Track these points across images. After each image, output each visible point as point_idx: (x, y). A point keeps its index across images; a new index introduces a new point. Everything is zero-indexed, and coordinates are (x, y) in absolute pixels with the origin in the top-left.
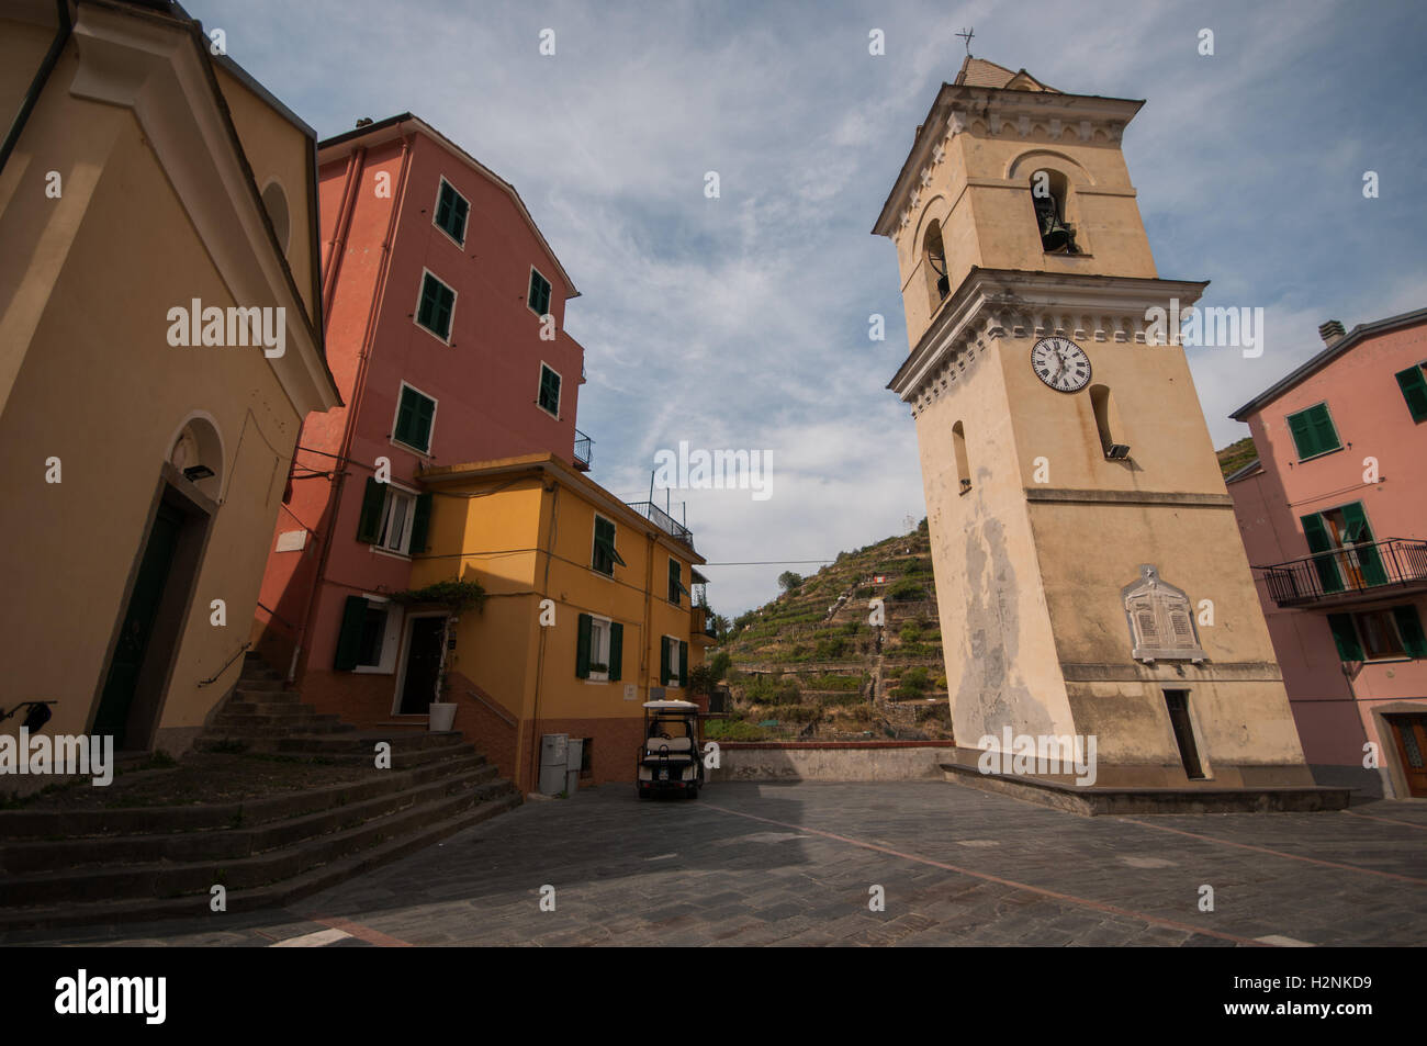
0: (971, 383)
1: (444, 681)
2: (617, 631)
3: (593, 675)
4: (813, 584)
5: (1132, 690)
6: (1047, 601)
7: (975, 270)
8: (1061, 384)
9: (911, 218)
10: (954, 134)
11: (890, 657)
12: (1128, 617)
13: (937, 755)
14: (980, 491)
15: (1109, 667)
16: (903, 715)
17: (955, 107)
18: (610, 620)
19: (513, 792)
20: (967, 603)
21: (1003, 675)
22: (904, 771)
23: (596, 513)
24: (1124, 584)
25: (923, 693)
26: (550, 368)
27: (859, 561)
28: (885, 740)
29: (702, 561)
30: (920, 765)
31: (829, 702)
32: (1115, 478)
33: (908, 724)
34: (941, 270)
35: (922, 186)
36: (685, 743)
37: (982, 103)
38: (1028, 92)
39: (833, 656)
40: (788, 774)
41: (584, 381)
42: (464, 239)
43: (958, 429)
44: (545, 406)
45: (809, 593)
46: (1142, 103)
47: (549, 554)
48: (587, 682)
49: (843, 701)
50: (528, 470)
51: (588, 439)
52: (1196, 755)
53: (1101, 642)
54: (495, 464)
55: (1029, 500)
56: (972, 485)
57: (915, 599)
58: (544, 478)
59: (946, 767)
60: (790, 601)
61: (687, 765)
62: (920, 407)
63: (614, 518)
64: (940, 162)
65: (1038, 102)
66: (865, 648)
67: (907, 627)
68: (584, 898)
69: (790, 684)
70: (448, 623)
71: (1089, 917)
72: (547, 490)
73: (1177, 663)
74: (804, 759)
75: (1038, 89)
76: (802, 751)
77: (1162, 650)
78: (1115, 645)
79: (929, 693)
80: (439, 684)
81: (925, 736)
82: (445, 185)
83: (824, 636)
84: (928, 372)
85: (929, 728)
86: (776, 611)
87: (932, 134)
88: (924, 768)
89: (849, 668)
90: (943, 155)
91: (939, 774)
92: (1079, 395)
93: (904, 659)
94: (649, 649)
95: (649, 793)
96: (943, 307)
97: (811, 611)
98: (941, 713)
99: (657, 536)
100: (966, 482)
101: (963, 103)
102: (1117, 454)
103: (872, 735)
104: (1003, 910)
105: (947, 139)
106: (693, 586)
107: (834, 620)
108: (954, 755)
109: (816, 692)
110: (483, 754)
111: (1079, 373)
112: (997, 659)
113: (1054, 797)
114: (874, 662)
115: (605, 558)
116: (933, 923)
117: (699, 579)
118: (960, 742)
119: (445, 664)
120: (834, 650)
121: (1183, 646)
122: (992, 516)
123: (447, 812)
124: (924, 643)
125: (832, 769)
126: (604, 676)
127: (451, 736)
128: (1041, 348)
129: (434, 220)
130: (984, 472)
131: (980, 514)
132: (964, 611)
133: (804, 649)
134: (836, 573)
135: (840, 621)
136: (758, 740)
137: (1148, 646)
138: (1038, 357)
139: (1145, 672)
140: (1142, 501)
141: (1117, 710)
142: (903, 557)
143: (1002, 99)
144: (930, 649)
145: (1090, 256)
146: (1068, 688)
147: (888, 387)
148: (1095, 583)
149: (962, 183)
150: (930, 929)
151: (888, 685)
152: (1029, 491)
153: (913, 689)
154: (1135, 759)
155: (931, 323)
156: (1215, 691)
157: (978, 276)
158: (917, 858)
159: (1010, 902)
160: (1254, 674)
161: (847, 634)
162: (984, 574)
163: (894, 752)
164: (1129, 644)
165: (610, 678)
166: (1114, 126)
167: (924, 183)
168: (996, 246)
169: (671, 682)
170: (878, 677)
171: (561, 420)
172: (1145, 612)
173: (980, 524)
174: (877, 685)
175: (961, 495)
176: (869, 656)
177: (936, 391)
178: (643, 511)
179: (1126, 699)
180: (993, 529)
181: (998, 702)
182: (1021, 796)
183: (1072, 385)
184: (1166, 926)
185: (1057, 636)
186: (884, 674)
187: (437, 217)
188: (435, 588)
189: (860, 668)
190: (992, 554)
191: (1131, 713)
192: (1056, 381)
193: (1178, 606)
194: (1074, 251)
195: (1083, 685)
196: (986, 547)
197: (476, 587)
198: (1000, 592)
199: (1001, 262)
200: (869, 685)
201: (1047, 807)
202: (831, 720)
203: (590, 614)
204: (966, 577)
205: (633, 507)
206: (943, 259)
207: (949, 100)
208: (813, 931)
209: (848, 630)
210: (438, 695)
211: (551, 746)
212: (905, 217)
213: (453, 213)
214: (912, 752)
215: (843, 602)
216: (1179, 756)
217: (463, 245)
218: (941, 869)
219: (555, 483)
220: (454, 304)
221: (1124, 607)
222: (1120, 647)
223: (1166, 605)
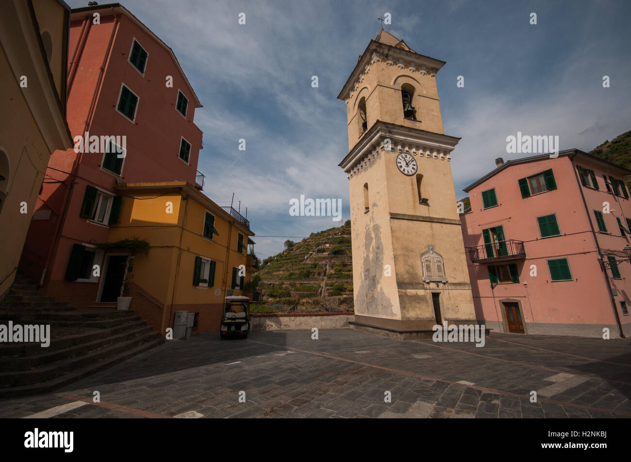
0: (373, 167)
1: (126, 286)
2: (213, 264)
3: (201, 284)
4: (299, 246)
5: (421, 292)
6: (394, 258)
7: (378, 121)
8: (406, 172)
9: (354, 94)
10: (374, 62)
11: (329, 278)
12: (422, 265)
13: (347, 318)
14: (373, 212)
15: (413, 283)
16: (333, 302)
17: (375, 51)
18: (210, 260)
19: (160, 338)
20: (364, 258)
21: (375, 287)
22: (334, 325)
23: (206, 210)
24: (422, 252)
25: (342, 293)
26: (186, 140)
27: (319, 237)
28: (326, 313)
29: (253, 235)
30: (340, 322)
31: (303, 296)
32: (422, 211)
33: (334, 306)
34: (364, 118)
35: (359, 82)
36: (243, 314)
37: (386, 52)
38: (403, 50)
39: (306, 277)
40: (286, 327)
41: (202, 148)
42: (144, 71)
43: (366, 186)
44: (182, 158)
45: (297, 250)
46: (445, 63)
47: (183, 229)
48: (198, 288)
49: (308, 296)
50: (174, 188)
51: (203, 175)
52: (440, 317)
53: (412, 274)
54: (157, 184)
55: (391, 218)
56: (370, 209)
57: (341, 254)
58: (182, 193)
59: (350, 323)
60: (289, 253)
61: (243, 324)
62: (352, 175)
63: (214, 214)
64: (367, 73)
65: (407, 55)
66: (319, 274)
67: (337, 266)
68: (200, 382)
69: (287, 288)
70: (129, 259)
71: (402, 377)
72: (183, 199)
73: (437, 283)
74: (293, 321)
75: (407, 49)
76: (293, 317)
77: (433, 278)
79: (344, 293)
80: (123, 288)
81: (341, 311)
82: (136, 43)
83: (302, 269)
84: (356, 161)
85: (343, 307)
86: (282, 257)
87: (366, 60)
88: (342, 323)
89: (312, 282)
90: (369, 70)
91: (347, 325)
92: (412, 177)
93: (335, 279)
94: (227, 273)
95: (225, 337)
96: (363, 135)
97: (298, 257)
98: (350, 301)
99: (233, 222)
100: (367, 208)
101: (379, 49)
102: (424, 202)
103: (320, 310)
104: (371, 376)
105: (371, 64)
106: (248, 245)
107: (307, 262)
108: (354, 318)
109: (298, 292)
110: (145, 320)
111: (413, 168)
112: (374, 280)
113: (390, 334)
114: (323, 280)
115: (209, 231)
116: (346, 382)
117: (252, 243)
118: (356, 313)
119: (127, 279)
120: (306, 274)
121: (439, 276)
122: (376, 223)
123: (128, 347)
124: (344, 273)
125: (305, 324)
126: (206, 285)
127: (129, 312)
128: (400, 157)
129: (129, 59)
130: (375, 205)
131: (372, 222)
132: (362, 261)
133: (293, 274)
134: (309, 242)
135: (310, 262)
136: (271, 313)
137: (428, 276)
138: (399, 160)
139: (426, 286)
140: (431, 220)
141: (415, 300)
142: (338, 236)
143: (393, 51)
144: (346, 275)
145: (421, 122)
146: (399, 292)
147: (339, 165)
148: (412, 251)
149: (375, 84)
150: (345, 385)
151: (328, 289)
152: (391, 214)
153: (338, 291)
154: (420, 318)
155: (358, 141)
156: (449, 293)
157: (379, 124)
158: (339, 359)
159: (374, 373)
160: (462, 287)
161: (312, 268)
162: (371, 246)
163: (330, 317)
164: (422, 276)
165: (209, 285)
166: (434, 70)
167: (360, 81)
168: (386, 112)
169: (236, 288)
170: (324, 286)
171: (190, 165)
172: (428, 263)
173: (371, 226)
174: (323, 290)
175: (365, 213)
176: (321, 277)
177: (358, 169)
178: (228, 211)
179: (419, 296)
180: (376, 228)
181: (373, 297)
182: (378, 333)
183: (410, 173)
184: (427, 379)
185: (397, 272)
186: (326, 285)
187: (130, 58)
188: (123, 242)
189: (317, 282)
190: (375, 238)
191: (420, 301)
192: (404, 170)
193: (439, 261)
194: (415, 119)
195: (404, 291)
196: (373, 235)
197: (145, 243)
198: (377, 253)
199: (387, 119)
200: (320, 289)
201: (387, 337)
202: (303, 304)
203: (201, 257)
204: (364, 246)
205: (223, 209)
206: (365, 114)
207: (373, 47)
208: (300, 388)
209: (313, 266)
210: (122, 293)
211: (179, 316)
212: (352, 93)
213: (139, 58)
214: (337, 317)
215: (311, 254)
216: (435, 317)
217: (144, 74)
218: (348, 362)
219: (188, 195)
220: (138, 103)
221: (421, 261)
222: (418, 276)
223: (435, 261)
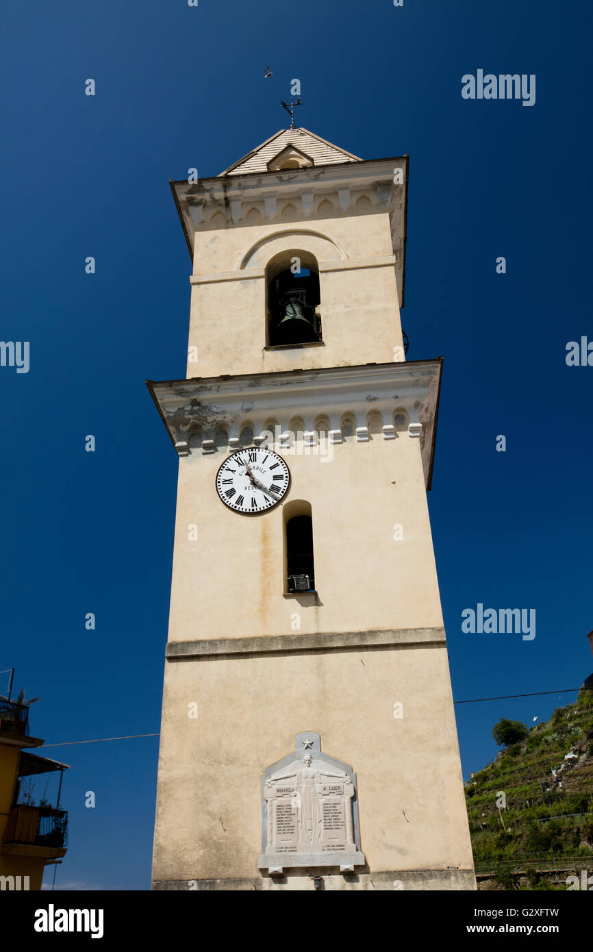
12: (264, 808)
17: (191, 202)
24: (269, 762)
32: (291, 618)
53: (218, 846)
73: (317, 872)
77: (300, 854)
78: (238, 851)
101: (198, 197)
111: (274, 489)
121: (330, 847)
137: (281, 849)
138: (225, 475)
139: (270, 886)
148: (230, 762)
164: (258, 847)
172: (288, 799)
193: (335, 788)
221: (262, 792)
222: (244, 852)
223: (318, 788)
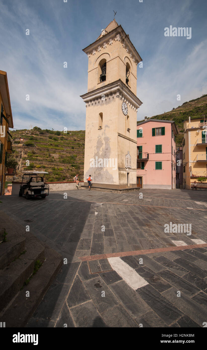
6: (118, 155)
7: (120, 80)
10: (117, 40)
14: (105, 130)
15: (123, 168)
20: (95, 153)
21: (102, 169)
35: (103, 47)
43: (101, 115)
55: (118, 135)
56: (103, 128)
62: (89, 105)
64: (110, 44)
90: (112, 43)
100: (101, 127)
101: (121, 34)
105: (115, 40)
122: (107, 136)
128: (123, 104)
130: (107, 127)
131: (104, 135)
132: (93, 155)
138: (122, 106)
140: (130, 140)
146: (119, 172)
149: (117, 55)
152: (119, 133)
154: (124, 184)
155: (98, 85)
157: (120, 82)
162: (102, 148)
173: (103, 137)
175: (98, 129)
177: (96, 103)
179: (124, 174)
180: (107, 139)
181: (99, 174)
185: (118, 162)
190: (105, 144)
191: (124, 176)
196: (104, 142)
198: (105, 152)
204: (96, 147)
207: (119, 30)
212: (95, 52)
223: (129, 159)
